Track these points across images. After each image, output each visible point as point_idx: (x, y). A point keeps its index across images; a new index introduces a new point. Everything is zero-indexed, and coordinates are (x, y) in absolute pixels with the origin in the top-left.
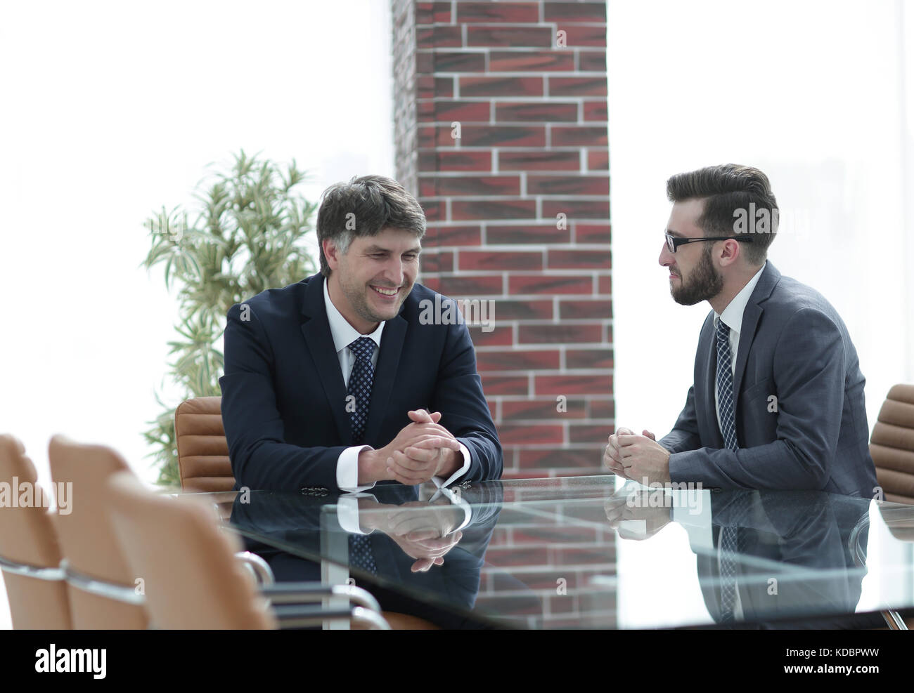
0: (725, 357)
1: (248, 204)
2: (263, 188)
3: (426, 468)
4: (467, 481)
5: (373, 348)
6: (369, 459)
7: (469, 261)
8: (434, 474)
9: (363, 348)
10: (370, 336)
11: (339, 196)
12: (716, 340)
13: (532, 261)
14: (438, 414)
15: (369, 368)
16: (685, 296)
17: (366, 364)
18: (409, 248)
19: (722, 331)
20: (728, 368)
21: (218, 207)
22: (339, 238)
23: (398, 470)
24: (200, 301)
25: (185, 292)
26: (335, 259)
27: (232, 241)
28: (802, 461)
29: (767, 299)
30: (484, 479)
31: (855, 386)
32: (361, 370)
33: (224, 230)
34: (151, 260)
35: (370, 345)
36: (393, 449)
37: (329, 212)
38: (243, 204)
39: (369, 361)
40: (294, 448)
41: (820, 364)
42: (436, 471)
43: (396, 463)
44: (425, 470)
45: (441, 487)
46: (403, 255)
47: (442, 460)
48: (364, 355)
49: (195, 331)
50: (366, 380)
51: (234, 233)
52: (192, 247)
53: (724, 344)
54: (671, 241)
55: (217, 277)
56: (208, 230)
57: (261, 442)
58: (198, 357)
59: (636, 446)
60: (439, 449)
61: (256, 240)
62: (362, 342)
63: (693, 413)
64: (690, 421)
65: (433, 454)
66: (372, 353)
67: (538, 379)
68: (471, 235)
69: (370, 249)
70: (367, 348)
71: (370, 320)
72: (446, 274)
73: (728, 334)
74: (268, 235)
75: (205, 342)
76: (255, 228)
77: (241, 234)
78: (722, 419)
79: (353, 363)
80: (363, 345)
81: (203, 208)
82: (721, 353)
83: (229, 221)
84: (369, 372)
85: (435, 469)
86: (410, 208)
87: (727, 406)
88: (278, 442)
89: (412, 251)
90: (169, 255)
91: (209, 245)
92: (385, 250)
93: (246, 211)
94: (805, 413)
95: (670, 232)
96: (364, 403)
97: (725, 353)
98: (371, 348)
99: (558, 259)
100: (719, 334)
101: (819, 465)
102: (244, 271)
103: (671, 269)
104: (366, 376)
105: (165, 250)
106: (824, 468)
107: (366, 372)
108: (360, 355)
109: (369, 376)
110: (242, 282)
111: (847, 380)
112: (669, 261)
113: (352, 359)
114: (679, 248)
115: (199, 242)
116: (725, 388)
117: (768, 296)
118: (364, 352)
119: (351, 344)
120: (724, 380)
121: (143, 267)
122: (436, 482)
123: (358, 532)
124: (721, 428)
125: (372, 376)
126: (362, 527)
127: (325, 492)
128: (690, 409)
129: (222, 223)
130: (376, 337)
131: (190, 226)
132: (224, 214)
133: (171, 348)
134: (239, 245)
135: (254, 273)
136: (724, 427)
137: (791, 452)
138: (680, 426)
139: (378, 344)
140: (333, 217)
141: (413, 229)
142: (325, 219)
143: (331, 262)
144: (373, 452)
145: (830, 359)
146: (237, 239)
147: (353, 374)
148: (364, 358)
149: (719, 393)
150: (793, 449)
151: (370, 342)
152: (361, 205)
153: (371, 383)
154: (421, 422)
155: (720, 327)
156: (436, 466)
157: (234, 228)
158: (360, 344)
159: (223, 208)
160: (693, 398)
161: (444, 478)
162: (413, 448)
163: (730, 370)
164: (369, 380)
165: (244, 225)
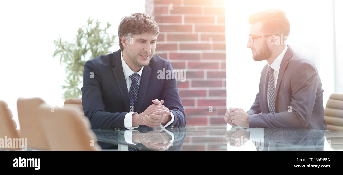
0: (272, 81)
1: (91, 35)
2: (97, 29)
3: (157, 121)
4: (173, 126)
5: (139, 77)
6: (136, 117)
8: (161, 123)
9: (135, 77)
10: (138, 73)
11: (127, 20)
12: (268, 74)
13: (196, 56)
14: (163, 101)
15: (137, 85)
16: (258, 58)
17: (136, 83)
18: (153, 40)
19: (271, 71)
20: (273, 85)
21: (80, 36)
22: (127, 35)
23: (147, 122)
24: (73, 71)
25: (67, 68)
26: (126, 44)
27: (85, 48)
28: (298, 117)
29: (289, 59)
30: (179, 126)
31: (320, 93)
32: (134, 85)
33: (82, 44)
34: (55, 55)
35: (138, 76)
36: (145, 114)
37: (123, 26)
38: (89, 35)
39: (137, 82)
40: (109, 113)
41: (308, 83)
42: (162, 122)
43: (146, 119)
44: (157, 122)
45: (163, 128)
46: (151, 42)
47: (164, 118)
48: (135, 80)
49: (71, 81)
50: (136, 89)
51: (86, 46)
52: (70, 51)
53: (272, 76)
54: (251, 38)
55: (79, 61)
56: (76, 44)
57: (96, 111)
58: (72, 91)
59: (236, 111)
60: (162, 114)
61: (94, 48)
62: (135, 75)
63: (258, 103)
64: (257, 106)
65: (160, 116)
66: (138, 79)
67: (198, 101)
69: (139, 40)
70: (137, 77)
71: (138, 66)
73: (273, 72)
74: (98, 46)
75: (74, 85)
76: (94, 43)
77: (89, 46)
78: (270, 104)
79: (131, 83)
80: (135, 76)
81: (75, 37)
82: (270, 79)
83: (84, 41)
84: (137, 86)
85: (161, 121)
86: (154, 25)
87: (272, 99)
88: (102, 111)
89: (154, 40)
90: (61, 53)
91: (76, 50)
92: (144, 40)
93: (90, 37)
94: (301, 100)
95: (251, 35)
96: (135, 98)
97: (272, 79)
98: (138, 77)
100: (270, 72)
101: (305, 120)
103: (252, 49)
104: (136, 88)
105: (60, 51)
106: (306, 121)
107: (136, 86)
108: (134, 80)
109: (137, 88)
111: (318, 90)
112: (251, 46)
113: (131, 81)
114: (254, 41)
115: (73, 49)
116: (271, 92)
117: (290, 58)
118: (135, 79)
119: (131, 76)
120: (271, 89)
121: (52, 57)
122: (161, 126)
123: (132, 143)
124: (269, 107)
125: (138, 88)
126: (133, 142)
127: (120, 129)
128: (257, 101)
129: (81, 42)
130: (140, 73)
131: (70, 43)
133: (62, 88)
134: (88, 50)
136: (270, 107)
137: (294, 114)
138: (253, 108)
139: (141, 76)
140: (125, 28)
141: (155, 33)
142: (122, 29)
143: (124, 45)
144: (138, 115)
145: (312, 81)
146: (87, 48)
147: (131, 87)
148: (135, 81)
149: (269, 94)
150: (295, 113)
151: (138, 75)
152: (135, 23)
153: (138, 90)
154: (157, 104)
155: (270, 69)
156: (161, 120)
157: (86, 44)
158: (134, 76)
159: (82, 37)
160: (258, 98)
161: (164, 125)
162: (152, 114)
164: (137, 89)
165: (90, 43)
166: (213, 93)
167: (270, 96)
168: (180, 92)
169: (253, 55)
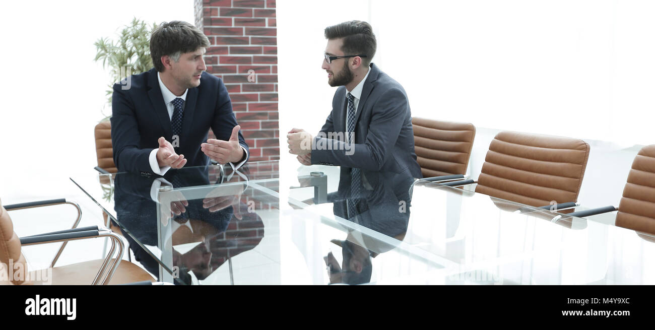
1: (137, 37)
5: (183, 102)
7: (223, 60)
10: (181, 97)
13: (248, 60)
15: (181, 112)
16: (335, 83)
17: (180, 110)
19: (351, 98)
21: (124, 38)
25: (112, 71)
26: (170, 65)
27: (131, 51)
29: (375, 81)
32: (177, 113)
33: (127, 47)
34: (97, 58)
38: (135, 37)
39: (181, 108)
50: (179, 117)
51: (132, 48)
52: (115, 53)
53: (351, 104)
54: (328, 57)
55: (125, 65)
56: (121, 47)
61: (140, 51)
62: (177, 100)
66: (182, 105)
67: (249, 104)
68: (224, 50)
70: (180, 103)
72: (215, 65)
73: (353, 100)
76: (139, 46)
77: (134, 49)
79: (174, 110)
80: (177, 102)
81: (120, 39)
83: (129, 44)
90: (104, 57)
91: (121, 53)
93: (136, 40)
95: (327, 54)
96: (179, 128)
99: (257, 60)
100: (349, 99)
102: (136, 62)
103: (328, 71)
104: (179, 115)
105: (103, 55)
108: (176, 106)
109: (181, 116)
110: (135, 68)
112: (327, 67)
113: (173, 107)
114: (332, 61)
115: (118, 52)
117: (376, 79)
118: (178, 105)
119: (172, 101)
121: (94, 61)
129: (127, 44)
130: (184, 97)
131: (114, 45)
132: (128, 41)
133: (106, 93)
134: (134, 53)
135: (140, 63)
139: (185, 100)
143: (167, 66)
146: (133, 51)
147: (174, 115)
148: (178, 107)
155: (350, 96)
157: (131, 46)
159: (127, 39)
163: (354, 113)
165: (135, 45)
166: (264, 97)
167: (349, 125)
168: (231, 95)
169: (330, 79)
